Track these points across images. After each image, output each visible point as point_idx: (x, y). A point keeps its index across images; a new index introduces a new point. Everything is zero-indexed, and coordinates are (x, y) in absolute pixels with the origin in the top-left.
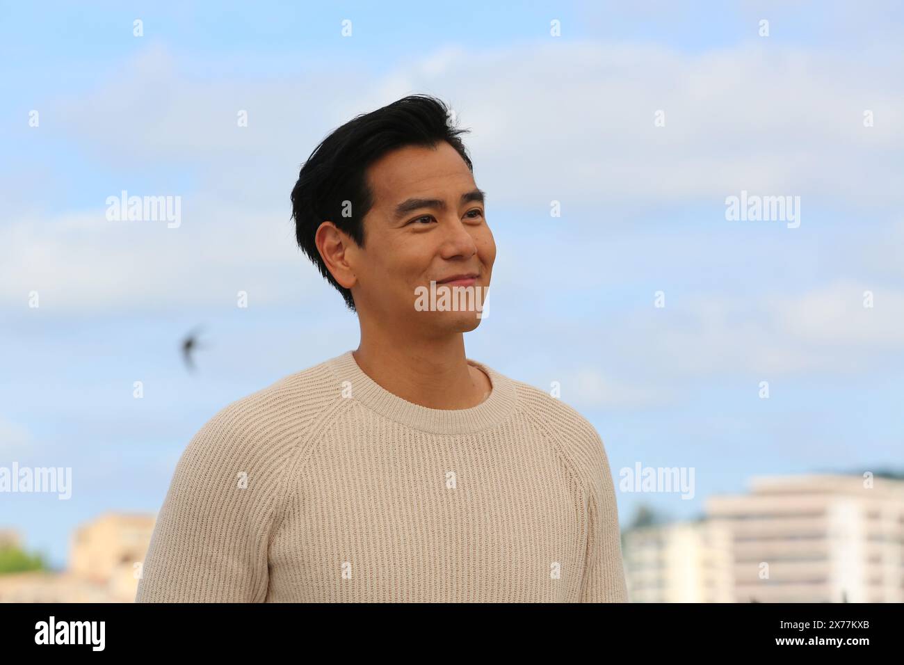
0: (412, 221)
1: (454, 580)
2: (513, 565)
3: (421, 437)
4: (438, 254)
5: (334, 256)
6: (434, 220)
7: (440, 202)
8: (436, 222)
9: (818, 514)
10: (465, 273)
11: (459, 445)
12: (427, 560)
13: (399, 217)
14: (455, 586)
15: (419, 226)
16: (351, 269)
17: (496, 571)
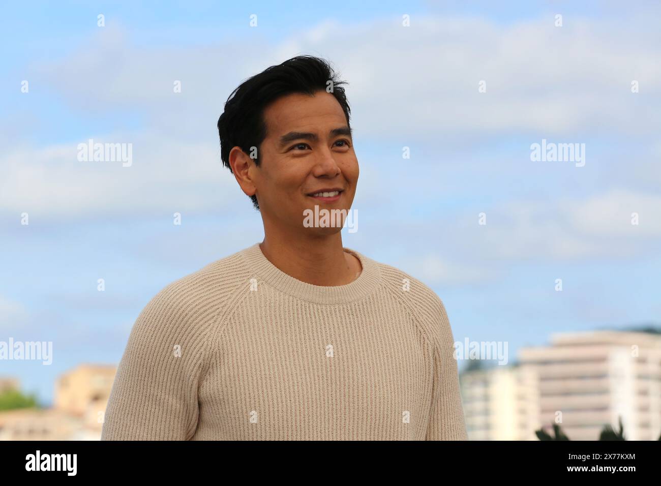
0: (292, 148)
1: (334, 411)
2: (378, 400)
3: (309, 307)
4: (310, 173)
5: (242, 172)
6: (309, 148)
7: (313, 135)
8: (311, 149)
9: (602, 359)
10: (331, 187)
11: (337, 312)
12: (314, 397)
13: (283, 146)
14: (335, 416)
15: (297, 152)
16: (252, 182)
17: (365, 405)
